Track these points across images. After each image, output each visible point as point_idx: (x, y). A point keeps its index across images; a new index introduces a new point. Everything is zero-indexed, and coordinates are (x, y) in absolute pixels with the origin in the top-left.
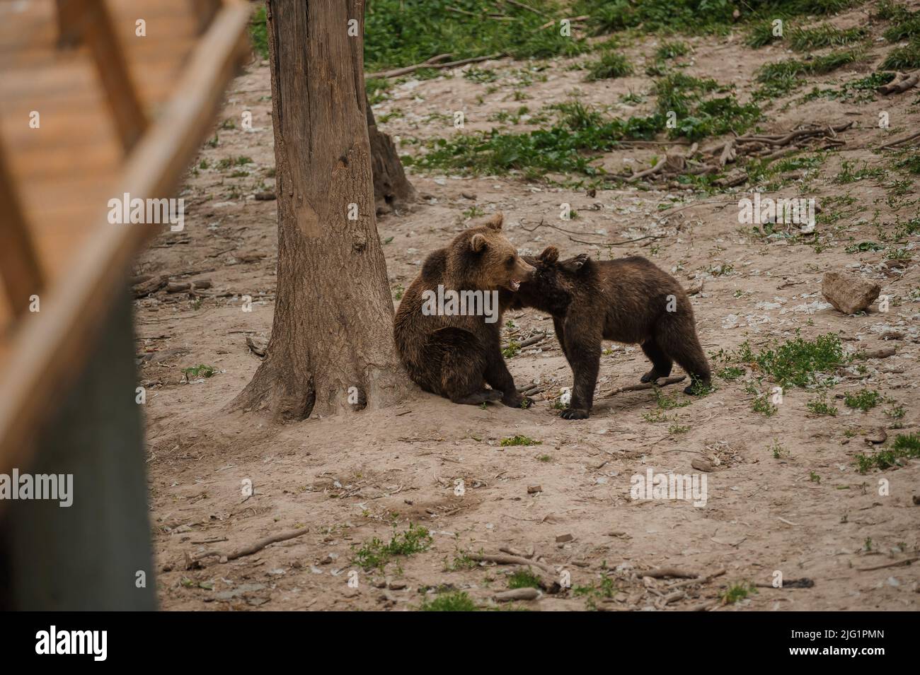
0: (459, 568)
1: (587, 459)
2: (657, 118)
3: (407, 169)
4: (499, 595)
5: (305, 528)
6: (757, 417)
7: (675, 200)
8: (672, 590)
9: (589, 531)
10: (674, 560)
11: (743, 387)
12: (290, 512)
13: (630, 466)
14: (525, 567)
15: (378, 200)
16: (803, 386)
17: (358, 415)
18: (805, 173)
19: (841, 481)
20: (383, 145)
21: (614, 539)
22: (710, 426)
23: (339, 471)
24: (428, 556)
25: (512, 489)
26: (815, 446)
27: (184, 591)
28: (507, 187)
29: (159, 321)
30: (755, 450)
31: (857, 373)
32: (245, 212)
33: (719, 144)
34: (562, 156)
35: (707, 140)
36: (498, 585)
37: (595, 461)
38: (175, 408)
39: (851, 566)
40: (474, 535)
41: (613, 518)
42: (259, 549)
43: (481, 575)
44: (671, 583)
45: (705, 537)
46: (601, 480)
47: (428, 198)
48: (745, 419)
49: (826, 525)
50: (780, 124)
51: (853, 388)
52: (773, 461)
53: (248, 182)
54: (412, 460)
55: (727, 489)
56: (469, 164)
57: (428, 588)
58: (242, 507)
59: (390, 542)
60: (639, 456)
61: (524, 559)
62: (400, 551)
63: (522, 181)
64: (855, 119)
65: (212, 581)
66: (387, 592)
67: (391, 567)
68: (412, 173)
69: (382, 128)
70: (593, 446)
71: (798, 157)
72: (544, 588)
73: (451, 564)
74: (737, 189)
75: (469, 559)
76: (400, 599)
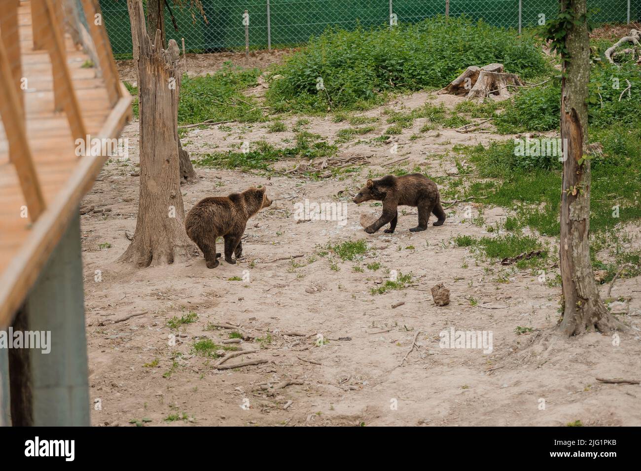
0: (209, 330)
1: (263, 287)
2: (296, 149)
3: (194, 166)
4: (225, 341)
5: (146, 311)
6: (332, 272)
7: (302, 182)
8: (295, 341)
9: (263, 316)
10: (296, 329)
11: (327, 259)
12: (141, 304)
13: (280, 290)
14: (236, 330)
15: (181, 177)
16: (351, 260)
17: (170, 266)
18: (354, 174)
19: (364, 298)
20: (184, 155)
21: (273, 320)
22: (313, 275)
23: (161, 289)
24: (196, 324)
25: (231, 298)
26: (354, 284)
27: (97, 334)
28: (234, 174)
29: (90, 224)
30: (331, 285)
31: (372, 255)
32: (126, 180)
33: (321, 160)
34: (257, 163)
35: (316, 158)
36: (225, 337)
37: (267, 288)
38: (95, 260)
39: (366, 332)
40: (215, 317)
41: (273, 311)
42: (128, 319)
43: (218, 333)
44: (295, 338)
45: (309, 320)
46: (268, 296)
47: (202, 178)
48: (327, 273)
49: (357, 316)
50: (345, 154)
51: (371, 262)
52: (338, 290)
53: (129, 168)
54: (191, 285)
55: (319, 301)
56: (219, 164)
57: (196, 337)
58: (121, 302)
59: (181, 318)
60: (284, 286)
61: (235, 327)
62: (185, 322)
63: (241, 172)
64: (374, 153)
65: (108, 331)
66: (179, 338)
67: (181, 328)
68: (196, 167)
69: (184, 148)
70: (266, 282)
71: (352, 167)
72: (244, 339)
73: (206, 328)
74: (327, 179)
75: (213, 326)
76: (184, 342)
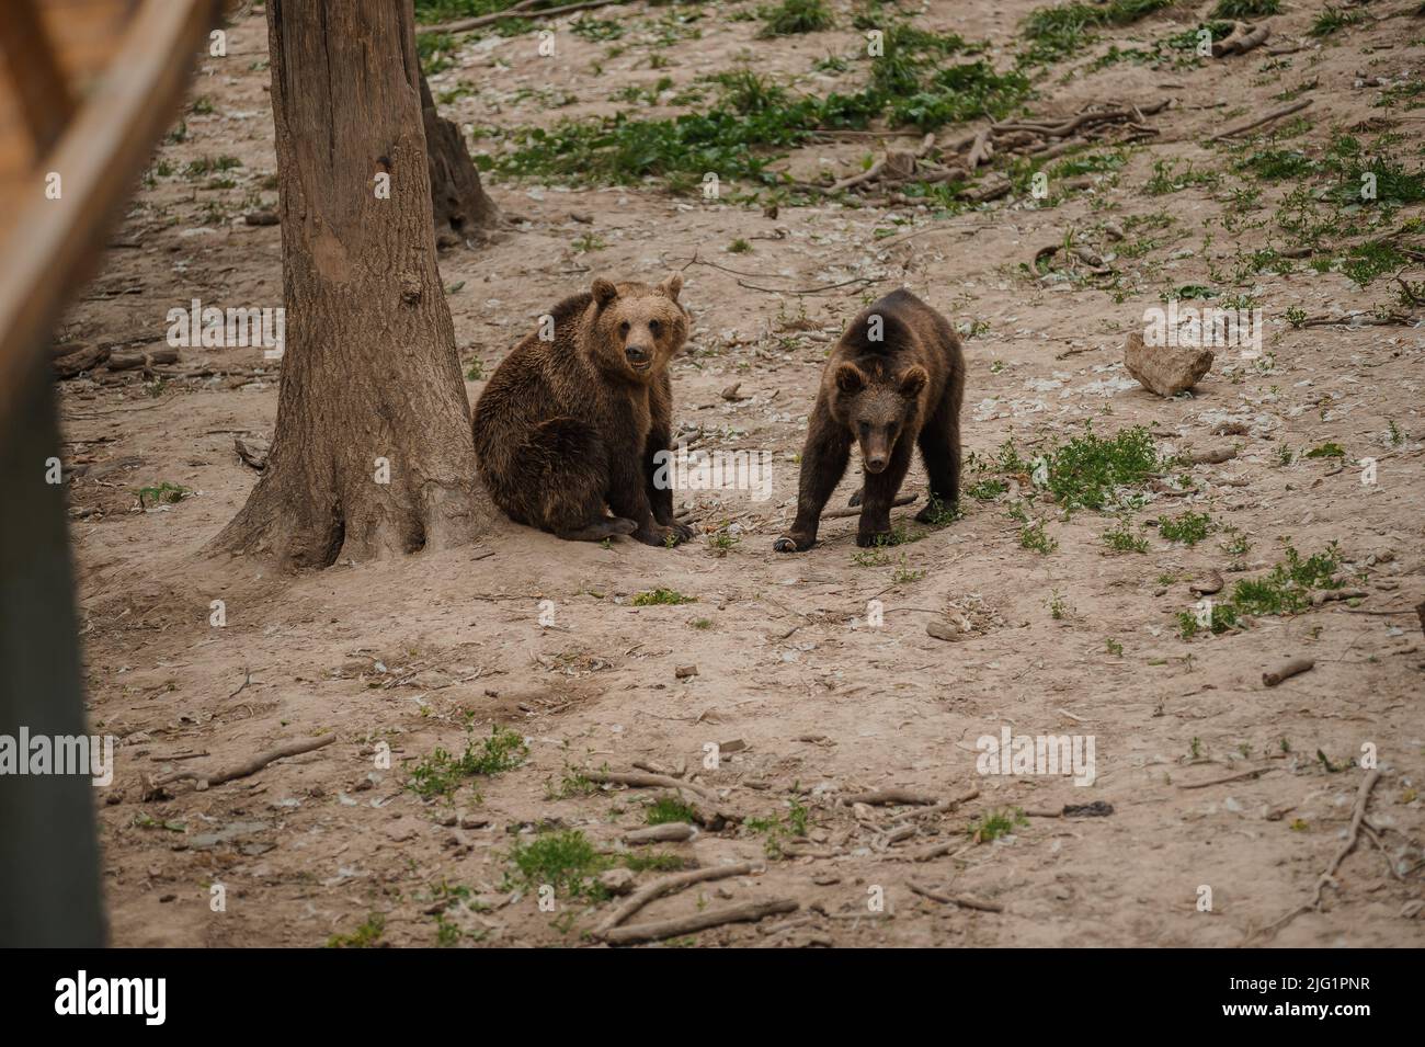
0: (570, 794)
1: (765, 623)
2: (872, 95)
3: (484, 176)
4: (631, 835)
5: (329, 735)
6: (1027, 556)
7: (899, 223)
8: (897, 823)
9: (771, 735)
10: (900, 777)
11: (1005, 510)
12: (304, 710)
13: (832, 634)
14: (672, 792)
15: (439, 224)
16: (1096, 508)
17: (412, 560)
18: (1098, 179)
19: (1153, 653)
20: (446, 138)
21: (809, 746)
22: (955, 571)
23: (382, 646)
24: (522, 776)
25: (650, 672)
26: (1115, 600)
27: (140, 834)
28: (640, 204)
29: (96, 415)
30: (1023, 606)
31: (1178, 487)
32: (230, 243)
33: (966, 135)
34: (726, 155)
35: (947, 129)
36: (631, 819)
37: (780, 628)
38: (123, 550)
39: (1168, 782)
40: (593, 744)
41: (808, 714)
42: (258, 768)
43: (605, 804)
44: (896, 812)
45: (948, 741)
46: (788, 656)
47: (518, 221)
48: (1007, 559)
49: (1132, 720)
50: (1059, 104)
51: (1173, 510)
52: (1050, 623)
53: (235, 196)
54: (496, 628)
55: (981, 667)
56: (581, 168)
57: (522, 825)
58: (232, 703)
59: (462, 755)
60: (846, 618)
61: (669, 779)
62: (479, 769)
63: (664, 193)
64: (1173, 94)
65: (184, 819)
66: (458, 832)
67: (464, 794)
68: (492, 183)
69: (444, 112)
70: (776, 604)
71: (1087, 154)
72: (701, 823)
73: (558, 788)
74: (994, 205)
75: (584, 780)
76: (478, 844)
